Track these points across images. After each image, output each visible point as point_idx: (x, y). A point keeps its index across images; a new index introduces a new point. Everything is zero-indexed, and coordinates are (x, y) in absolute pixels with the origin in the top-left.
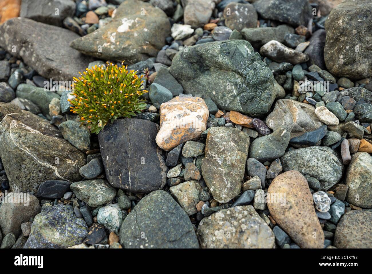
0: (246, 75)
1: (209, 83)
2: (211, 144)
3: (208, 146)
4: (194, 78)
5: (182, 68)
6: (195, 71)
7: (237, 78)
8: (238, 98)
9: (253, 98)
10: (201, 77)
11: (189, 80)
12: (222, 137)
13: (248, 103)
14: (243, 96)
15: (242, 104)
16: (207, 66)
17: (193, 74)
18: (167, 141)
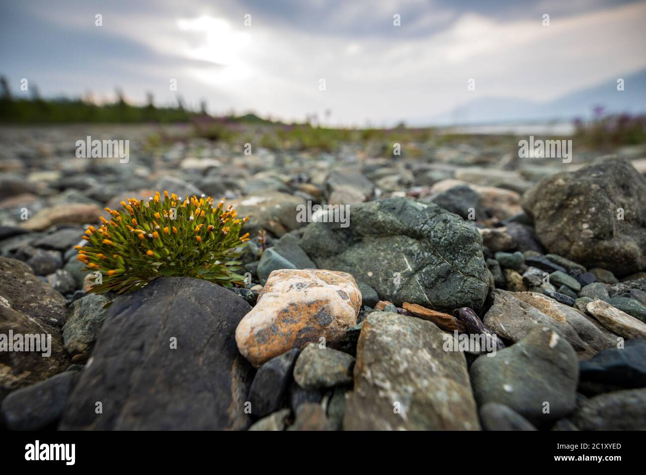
0: (429, 232)
1: (361, 260)
2: (372, 350)
3: (364, 354)
4: (337, 254)
5: (319, 236)
6: (340, 242)
7: (412, 245)
8: (417, 277)
9: (448, 272)
10: (348, 251)
11: (328, 257)
12: (398, 333)
13: (438, 284)
14: (427, 272)
15: (426, 287)
16: (359, 235)
17: (335, 246)
18: (262, 336)
